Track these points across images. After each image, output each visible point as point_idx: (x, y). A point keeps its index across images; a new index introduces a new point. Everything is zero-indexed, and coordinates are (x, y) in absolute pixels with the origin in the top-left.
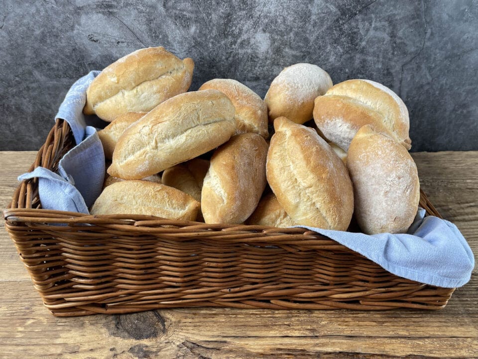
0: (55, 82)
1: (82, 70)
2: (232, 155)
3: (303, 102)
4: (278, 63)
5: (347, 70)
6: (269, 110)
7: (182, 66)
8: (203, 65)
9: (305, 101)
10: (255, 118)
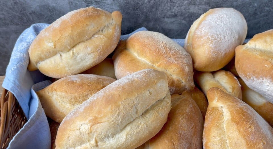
0: (5, 29)
1: (25, 18)
2: (172, 142)
3: (226, 53)
4: (194, 3)
5: (256, 5)
6: (194, 62)
7: (111, 22)
8: (129, 8)
9: (228, 51)
10: (183, 74)
